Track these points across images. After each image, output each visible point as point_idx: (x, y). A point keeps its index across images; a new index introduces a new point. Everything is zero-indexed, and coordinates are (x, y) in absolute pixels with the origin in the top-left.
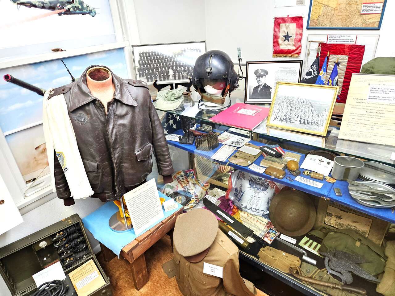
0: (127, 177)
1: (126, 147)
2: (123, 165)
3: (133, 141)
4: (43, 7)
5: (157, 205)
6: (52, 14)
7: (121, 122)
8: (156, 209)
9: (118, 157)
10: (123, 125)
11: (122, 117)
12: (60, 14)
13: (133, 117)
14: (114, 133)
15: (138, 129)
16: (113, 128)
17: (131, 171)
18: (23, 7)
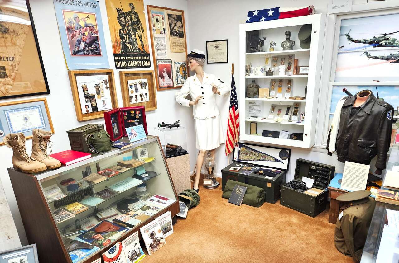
0: (350, 151)
1: (355, 134)
2: (351, 143)
3: (360, 132)
4: (382, 59)
5: (363, 183)
6: (386, 62)
7: (358, 119)
8: (361, 185)
9: (348, 137)
10: (358, 121)
11: (359, 117)
12: (391, 63)
13: (365, 119)
14: (351, 123)
15: (366, 128)
16: (352, 121)
17: (353, 149)
18: (371, 59)
